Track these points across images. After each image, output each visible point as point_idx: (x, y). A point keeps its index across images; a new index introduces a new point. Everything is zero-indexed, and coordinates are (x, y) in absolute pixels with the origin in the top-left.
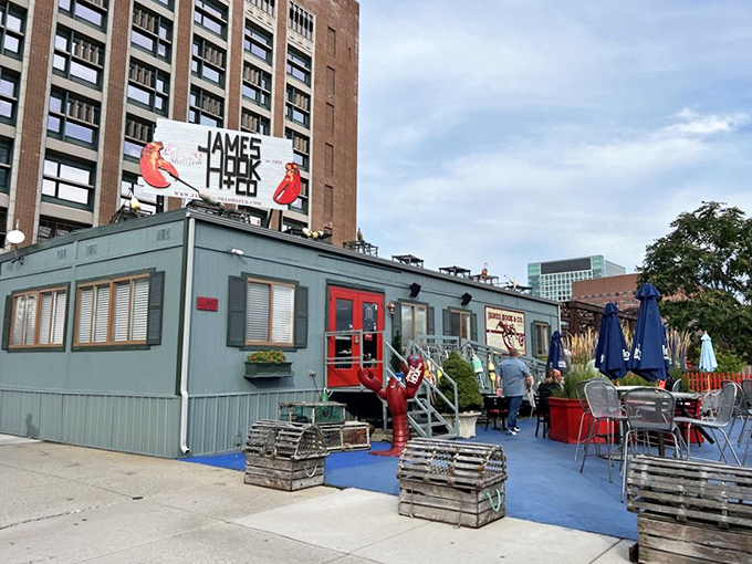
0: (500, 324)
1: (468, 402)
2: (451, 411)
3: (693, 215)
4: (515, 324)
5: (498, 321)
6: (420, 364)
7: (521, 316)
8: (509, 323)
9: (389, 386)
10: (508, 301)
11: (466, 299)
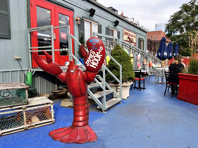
0: (128, 38)
1: (128, 77)
2: (116, 83)
3: (187, 4)
4: (134, 38)
5: (128, 36)
6: (101, 48)
7: (135, 35)
8: (131, 38)
9: (68, 71)
10: (131, 28)
11: (116, 23)
